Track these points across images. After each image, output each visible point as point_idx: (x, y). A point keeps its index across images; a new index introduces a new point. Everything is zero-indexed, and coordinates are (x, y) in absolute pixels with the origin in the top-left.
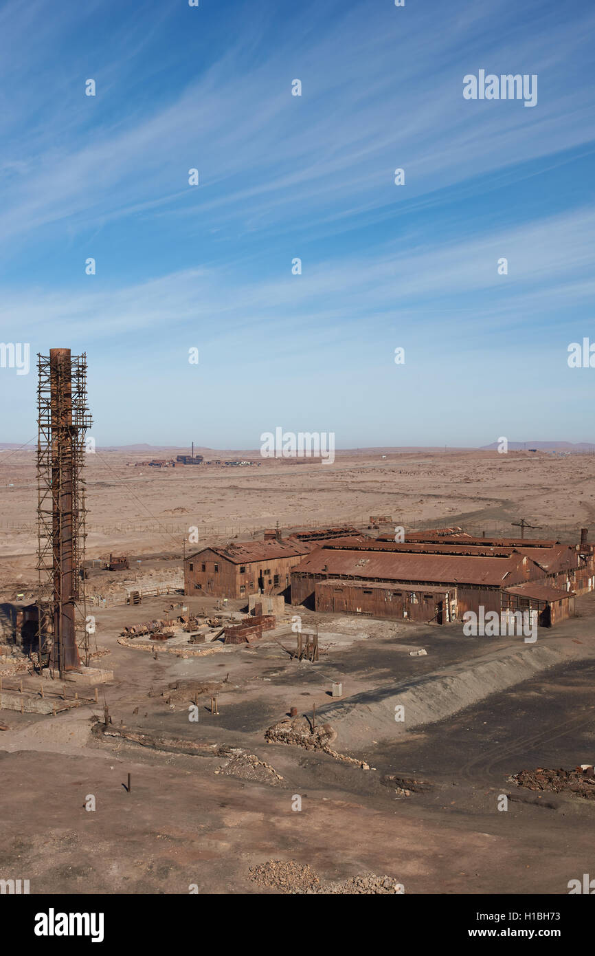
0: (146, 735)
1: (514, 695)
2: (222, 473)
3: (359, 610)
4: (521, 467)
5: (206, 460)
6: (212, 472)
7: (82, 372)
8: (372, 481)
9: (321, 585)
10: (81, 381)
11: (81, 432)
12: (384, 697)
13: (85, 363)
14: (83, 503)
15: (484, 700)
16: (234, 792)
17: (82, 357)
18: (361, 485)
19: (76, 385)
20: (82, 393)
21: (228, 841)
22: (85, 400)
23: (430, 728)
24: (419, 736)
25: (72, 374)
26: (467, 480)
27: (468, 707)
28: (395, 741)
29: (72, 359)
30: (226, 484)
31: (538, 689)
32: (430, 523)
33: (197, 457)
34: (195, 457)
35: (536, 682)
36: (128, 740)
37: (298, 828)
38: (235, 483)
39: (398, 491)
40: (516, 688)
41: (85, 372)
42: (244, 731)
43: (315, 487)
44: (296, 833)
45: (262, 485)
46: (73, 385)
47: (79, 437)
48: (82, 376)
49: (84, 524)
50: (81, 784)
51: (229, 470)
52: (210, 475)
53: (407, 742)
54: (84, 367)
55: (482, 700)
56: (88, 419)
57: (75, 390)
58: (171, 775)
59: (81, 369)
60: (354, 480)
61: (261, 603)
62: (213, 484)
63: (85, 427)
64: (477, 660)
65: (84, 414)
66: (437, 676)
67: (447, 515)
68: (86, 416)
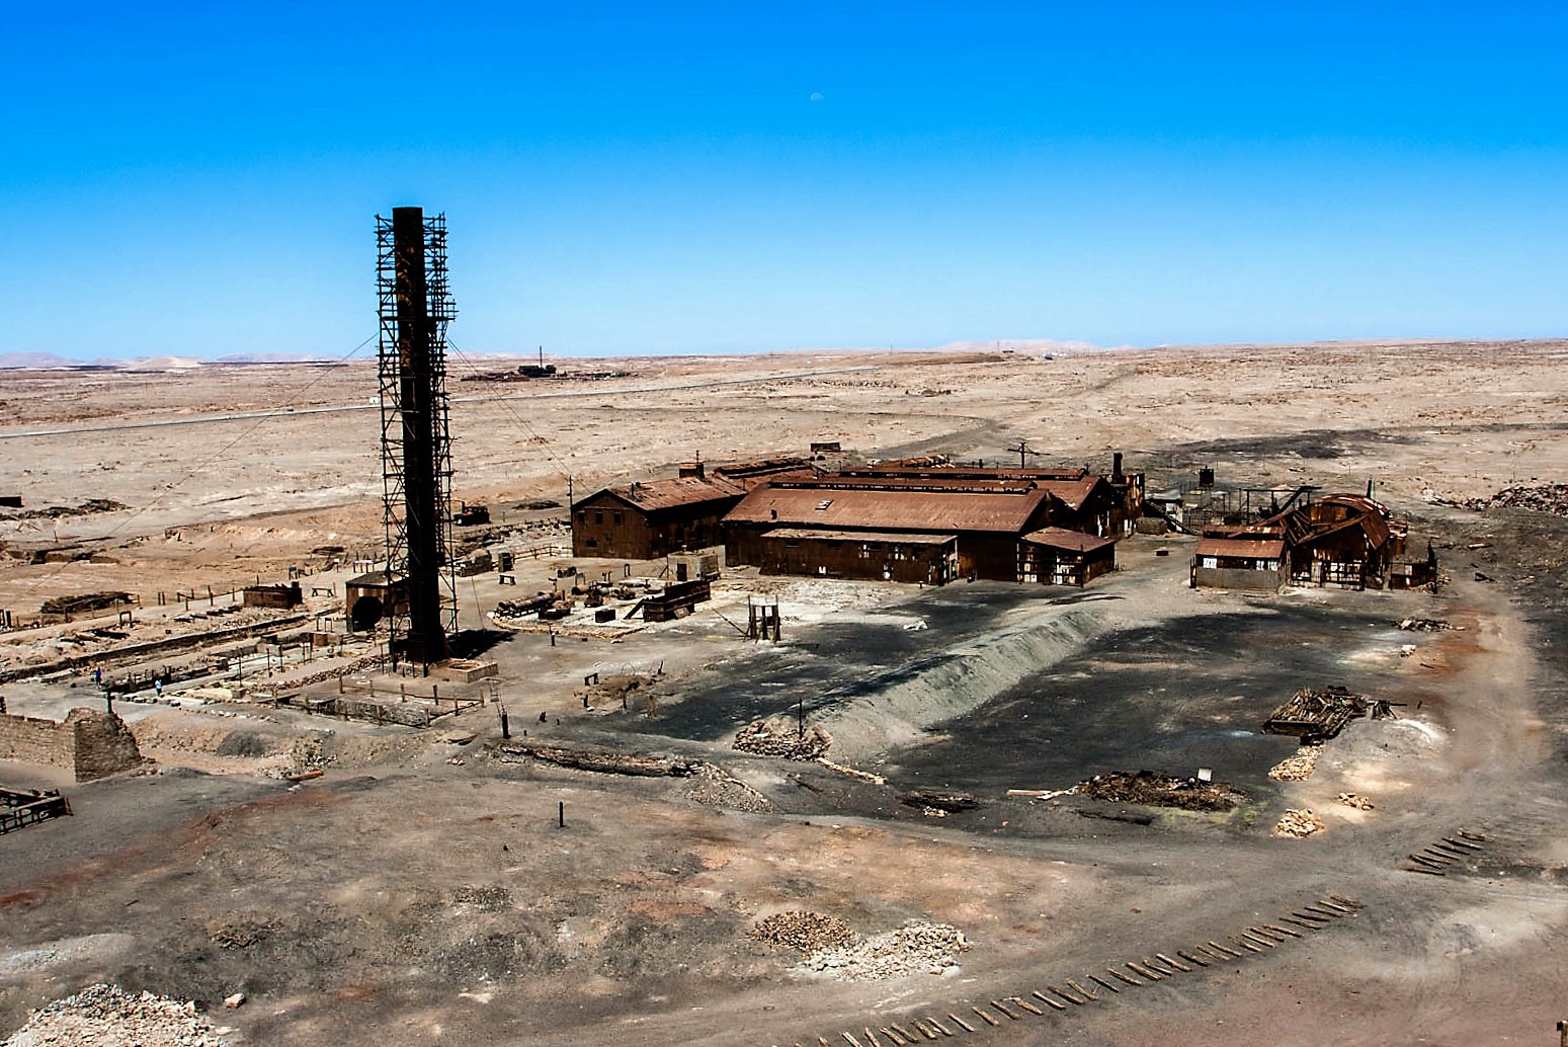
0: (563, 750)
1: (1055, 678)
2: (585, 388)
3: (822, 571)
4: (998, 374)
5: (560, 371)
6: (569, 388)
7: (440, 240)
8: (798, 397)
9: (768, 538)
10: (438, 254)
11: (440, 327)
12: (888, 687)
13: (444, 228)
14: (446, 429)
15: (1017, 686)
16: (709, 822)
17: (439, 219)
18: (783, 403)
19: (430, 259)
20: (441, 270)
21: (717, 889)
22: (444, 280)
23: (953, 726)
24: (942, 737)
25: (426, 243)
26: (929, 393)
27: (999, 696)
28: (913, 745)
29: (425, 222)
30: (594, 402)
31: (1086, 669)
32: (891, 451)
33: (548, 367)
34: (544, 366)
35: (1083, 659)
36: (538, 758)
37: (809, 866)
38: (608, 401)
39: (836, 408)
40: (1056, 669)
41: (444, 241)
42: (698, 739)
43: (721, 406)
44: (808, 873)
45: (647, 404)
46: (427, 260)
47: (439, 333)
48: (440, 247)
49: (449, 457)
50: (491, 819)
51: (595, 384)
52: (569, 392)
53: (926, 746)
54: (442, 234)
55: (1014, 687)
56: (450, 307)
57: (431, 266)
58: (616, 803)
59: (438, 236)
60: (773, 394)
61: (685, 565)
62: (580, 403)
63: (447, 319)
64: (1002, 632)
65: (445, 301)
66: (953, 656)
67: (908, 440)
68: (447, 304)
